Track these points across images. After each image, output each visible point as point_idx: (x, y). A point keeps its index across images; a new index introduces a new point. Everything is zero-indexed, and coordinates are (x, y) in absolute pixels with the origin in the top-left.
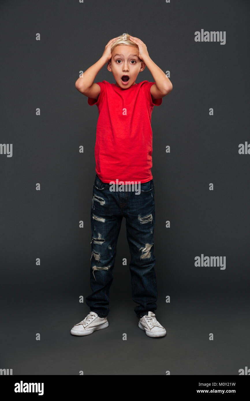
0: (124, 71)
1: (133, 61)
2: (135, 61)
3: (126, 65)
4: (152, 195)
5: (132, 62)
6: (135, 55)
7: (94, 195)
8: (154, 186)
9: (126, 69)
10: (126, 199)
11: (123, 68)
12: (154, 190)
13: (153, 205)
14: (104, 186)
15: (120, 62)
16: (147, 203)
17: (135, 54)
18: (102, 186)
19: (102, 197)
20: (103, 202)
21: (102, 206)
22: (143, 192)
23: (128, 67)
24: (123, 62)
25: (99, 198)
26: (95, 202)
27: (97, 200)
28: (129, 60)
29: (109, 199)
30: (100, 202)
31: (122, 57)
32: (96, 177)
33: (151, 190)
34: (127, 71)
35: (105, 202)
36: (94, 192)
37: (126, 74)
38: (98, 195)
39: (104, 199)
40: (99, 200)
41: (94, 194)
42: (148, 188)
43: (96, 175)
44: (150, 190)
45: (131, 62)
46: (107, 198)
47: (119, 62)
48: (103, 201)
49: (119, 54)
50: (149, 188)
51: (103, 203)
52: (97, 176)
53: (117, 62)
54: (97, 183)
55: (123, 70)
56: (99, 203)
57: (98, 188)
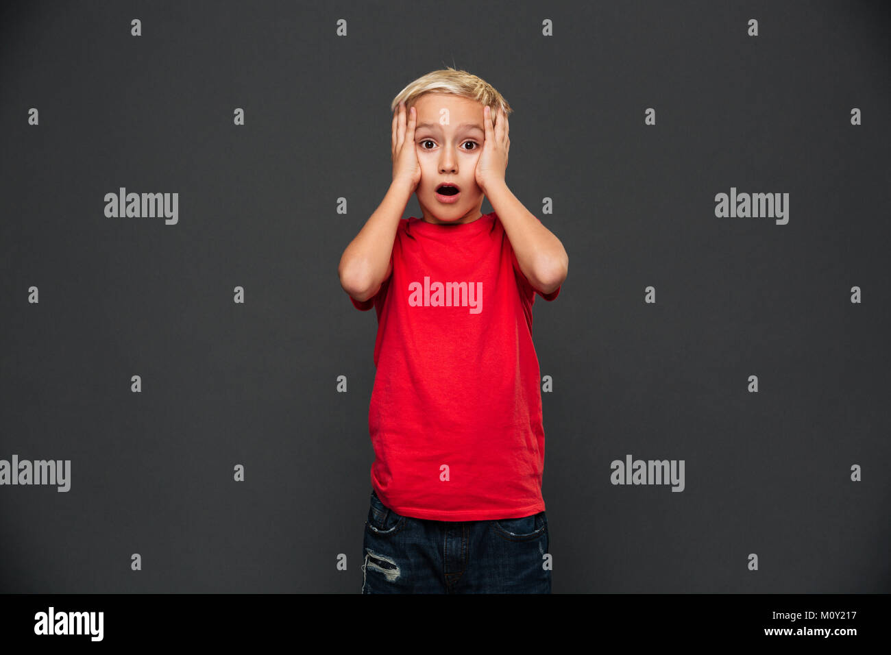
0: (443, 171)
1: (471, 143)
2: (477, 145)
3: (448, 154)
4: (541, 549)
5: (467, 146)
6: (476, 127)
7: (366, 553)
8: (546, 523)
9: (448, 165)
10: (463, 558)
11: (441, 161)
12: (547, 533)
13: (544, 580)
14: (395, 522)
15: (432, 145)
16: (525, 573)
17: (474, 122)
18: (390, 521)
19: (388, 555)
20: (392, 571)
21: (391, 583)
22: (511, 536)
23: (456, 163)
24: (441, 145)
25: (383, 559)
26: (371, 572)
27: (374, 566)
28: (457, 140)
29: (412, 560)
30: (385, 571)
31: (437, 130)
32: (372, 499)
33: (538, 534)
34: (453, 171)
35: (401, 571)
36: (366, 545)
37: (449, 180)
38: (377, 552)
39: (395, 562)
40: (380, 565)
41: (368, 549)
42: (528, 524)
43: (371, 491)
44: (537, 531)
45: (464, 146)
46: (407, 558)
47: (429, 145)
48: (394, 567)
49: (429, 121)
50: (532, 525)
51: (394, 574)
52: (376, 496)
53: (424, 145)
54: (375, 516)
55: (441, 169)
56: (382, 575)
57: (376, 530)
